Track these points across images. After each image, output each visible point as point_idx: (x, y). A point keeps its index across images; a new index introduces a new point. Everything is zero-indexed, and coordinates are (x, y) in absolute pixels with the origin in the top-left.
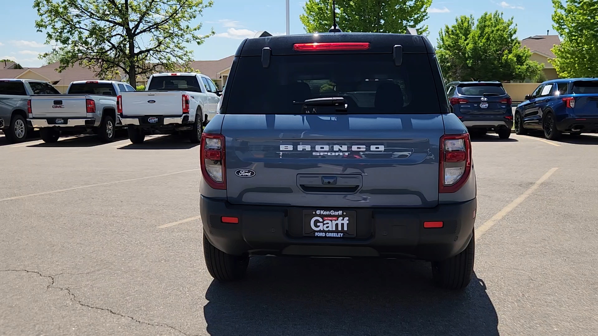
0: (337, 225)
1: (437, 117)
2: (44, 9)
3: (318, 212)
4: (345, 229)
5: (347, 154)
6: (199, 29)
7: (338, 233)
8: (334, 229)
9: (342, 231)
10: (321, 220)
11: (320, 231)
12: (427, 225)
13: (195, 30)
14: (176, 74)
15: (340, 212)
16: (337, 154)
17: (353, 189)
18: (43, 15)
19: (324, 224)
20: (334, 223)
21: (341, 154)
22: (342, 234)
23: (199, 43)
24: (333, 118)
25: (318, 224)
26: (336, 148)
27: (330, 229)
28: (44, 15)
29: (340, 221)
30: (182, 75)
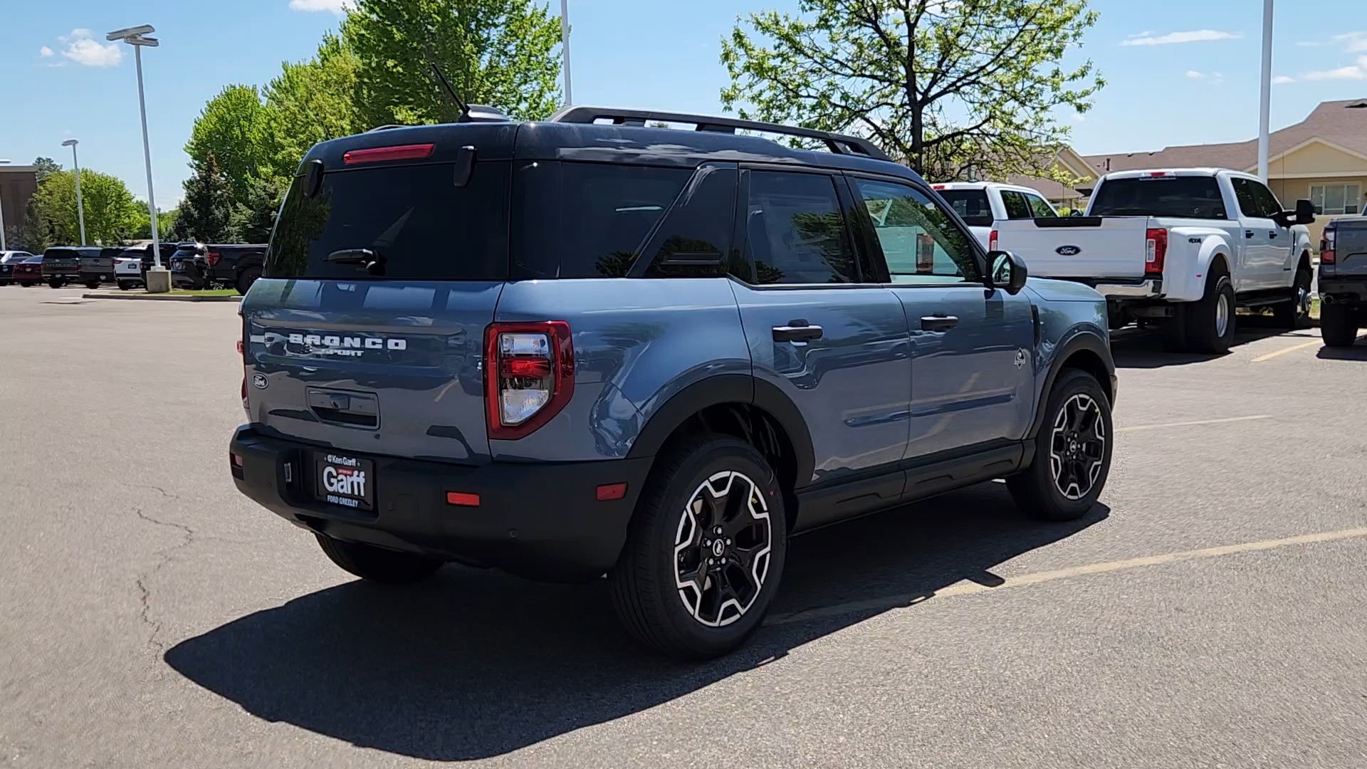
0: (352, 483)
1: (493, 287)
2: (740, 65)
3: (330, 458)
4: (362, 494)
5: (359, 353)
6: (1083, 76)
7: (352, 499)
8: (350, 492)
9: (358, 498)
10: (335, 474)
11: (333, 494)
12: (454, 498)
13: (1074, 77)
14: (943, 187)
15: (353, 462)
16: (347, 353)
17: (370, 420)
18: (738, 75)
19: (338, 481)
20: (350, 479)
21: (353, 353)
22: (357, 502)
23: (1080, 108)
24: (352, 288)
25: (333, 480)
26: (348, 342)
27: (344, 491)
28: (740, 77)
29: (355, 479)
30: (956, 188)
